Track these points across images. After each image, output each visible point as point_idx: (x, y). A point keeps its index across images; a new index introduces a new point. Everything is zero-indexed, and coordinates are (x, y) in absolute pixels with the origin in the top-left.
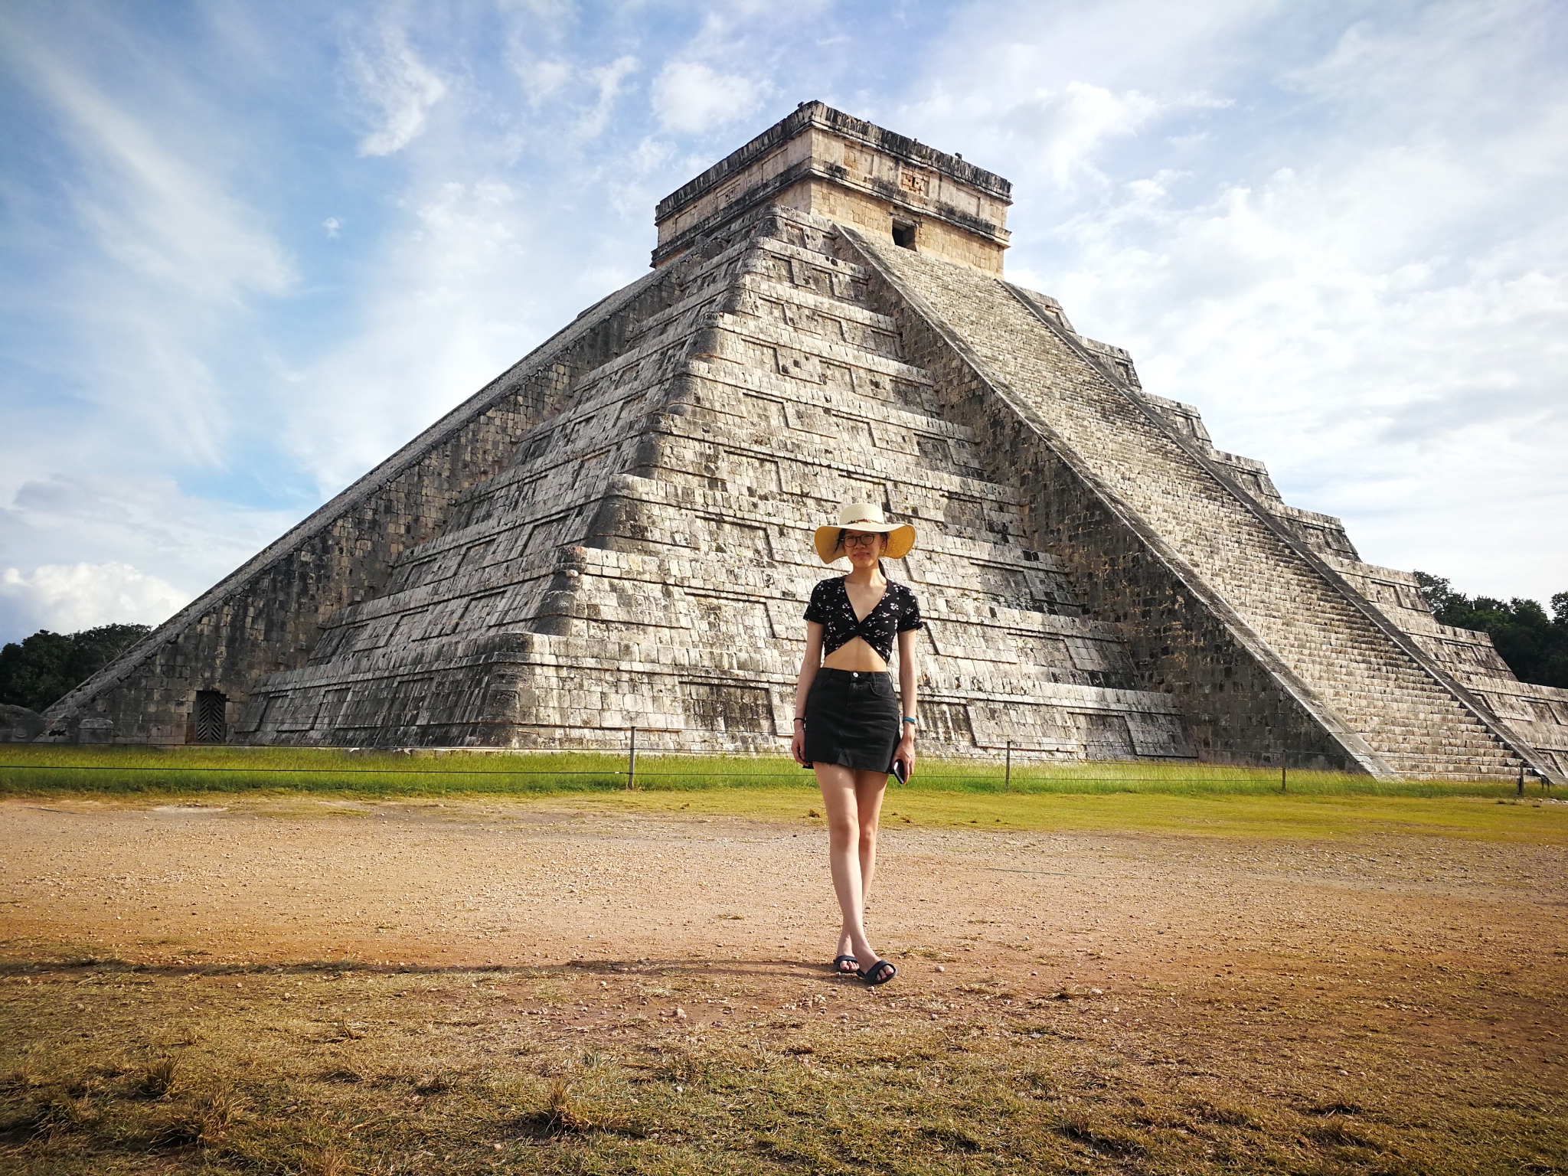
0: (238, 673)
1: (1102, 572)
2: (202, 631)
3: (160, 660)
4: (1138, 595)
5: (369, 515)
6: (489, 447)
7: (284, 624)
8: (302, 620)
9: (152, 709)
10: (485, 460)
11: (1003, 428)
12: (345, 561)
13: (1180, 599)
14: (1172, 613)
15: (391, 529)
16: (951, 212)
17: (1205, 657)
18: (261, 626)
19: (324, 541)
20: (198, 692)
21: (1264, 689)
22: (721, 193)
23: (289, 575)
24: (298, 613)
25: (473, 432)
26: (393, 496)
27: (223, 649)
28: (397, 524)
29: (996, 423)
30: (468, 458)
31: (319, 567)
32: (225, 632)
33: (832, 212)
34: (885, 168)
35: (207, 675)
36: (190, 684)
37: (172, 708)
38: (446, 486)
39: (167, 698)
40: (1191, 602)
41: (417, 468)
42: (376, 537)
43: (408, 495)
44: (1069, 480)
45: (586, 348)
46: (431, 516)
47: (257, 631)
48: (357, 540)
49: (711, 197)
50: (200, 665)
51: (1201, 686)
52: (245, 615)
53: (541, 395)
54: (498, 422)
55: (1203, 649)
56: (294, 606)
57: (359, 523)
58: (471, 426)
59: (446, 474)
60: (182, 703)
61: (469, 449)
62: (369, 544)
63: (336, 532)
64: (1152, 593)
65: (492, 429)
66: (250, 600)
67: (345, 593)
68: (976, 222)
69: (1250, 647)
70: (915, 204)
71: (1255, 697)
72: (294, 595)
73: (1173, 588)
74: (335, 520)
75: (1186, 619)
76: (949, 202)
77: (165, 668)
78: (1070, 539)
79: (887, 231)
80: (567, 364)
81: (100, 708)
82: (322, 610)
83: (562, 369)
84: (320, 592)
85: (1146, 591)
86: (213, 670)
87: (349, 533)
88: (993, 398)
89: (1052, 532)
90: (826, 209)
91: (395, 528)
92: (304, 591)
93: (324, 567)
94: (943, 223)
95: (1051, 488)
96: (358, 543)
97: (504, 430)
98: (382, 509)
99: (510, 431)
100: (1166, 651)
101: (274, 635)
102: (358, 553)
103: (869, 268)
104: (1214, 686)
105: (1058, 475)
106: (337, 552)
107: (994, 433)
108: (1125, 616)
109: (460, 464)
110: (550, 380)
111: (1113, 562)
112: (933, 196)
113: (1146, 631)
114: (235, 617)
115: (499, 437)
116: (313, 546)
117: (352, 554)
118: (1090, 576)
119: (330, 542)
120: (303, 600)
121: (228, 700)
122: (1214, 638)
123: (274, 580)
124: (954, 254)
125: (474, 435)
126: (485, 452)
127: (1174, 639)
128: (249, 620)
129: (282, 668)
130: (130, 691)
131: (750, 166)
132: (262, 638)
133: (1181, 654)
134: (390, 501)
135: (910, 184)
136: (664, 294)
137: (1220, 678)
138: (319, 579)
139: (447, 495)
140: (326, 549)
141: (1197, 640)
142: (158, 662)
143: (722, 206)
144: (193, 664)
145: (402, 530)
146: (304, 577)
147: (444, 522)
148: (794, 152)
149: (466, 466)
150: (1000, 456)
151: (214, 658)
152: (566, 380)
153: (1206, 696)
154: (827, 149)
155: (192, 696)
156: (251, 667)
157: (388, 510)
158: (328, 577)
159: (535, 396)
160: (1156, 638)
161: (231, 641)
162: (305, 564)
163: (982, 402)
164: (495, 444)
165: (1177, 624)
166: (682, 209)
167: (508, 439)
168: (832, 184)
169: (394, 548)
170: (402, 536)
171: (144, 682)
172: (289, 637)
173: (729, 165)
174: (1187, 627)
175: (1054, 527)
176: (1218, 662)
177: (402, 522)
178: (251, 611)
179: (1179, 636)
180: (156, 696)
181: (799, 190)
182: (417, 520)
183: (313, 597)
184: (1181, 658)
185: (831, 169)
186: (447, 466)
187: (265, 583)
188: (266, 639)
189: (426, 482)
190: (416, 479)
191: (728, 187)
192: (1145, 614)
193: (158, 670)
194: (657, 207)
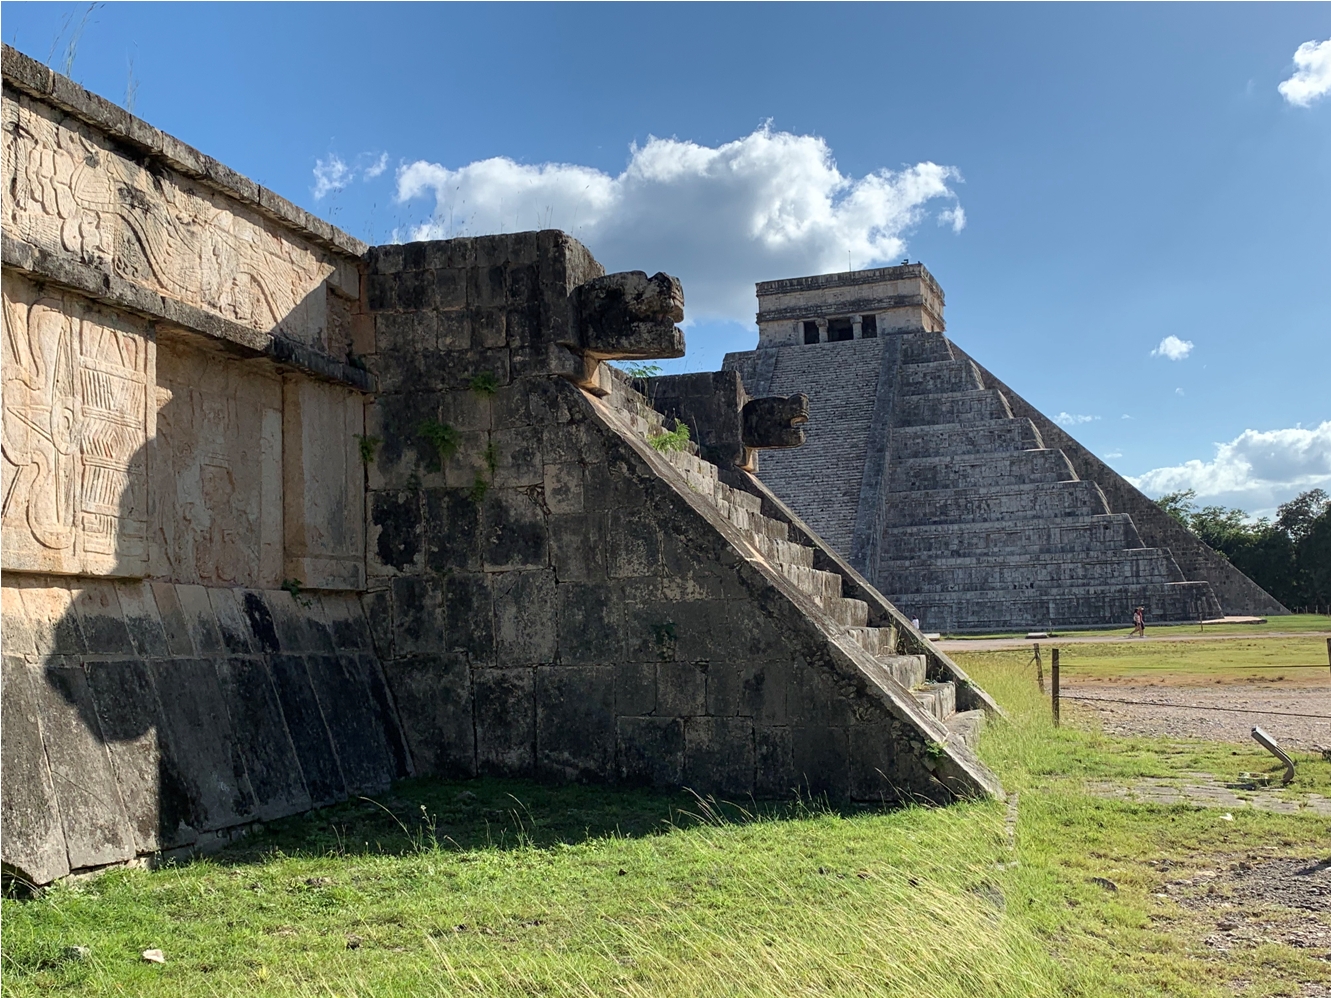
1: (1159, 535)
11: (1093, 466)
16: (939, 316)
22: (831, 292)
29: (1088, 463)
49: (819, 292)
71: (1241, 586)
90: (924, 323)
94: (939, 324)
100: (1196, 569)
104: (1221, 583)
111: (1165, 532)
118: (1152, 537)
122: (1219, 564)
143: (832, 301)
148: (904, 287)
163: (1077, 452)
166: (787, 293)
192: (1183, 554)
194: (757, 284)
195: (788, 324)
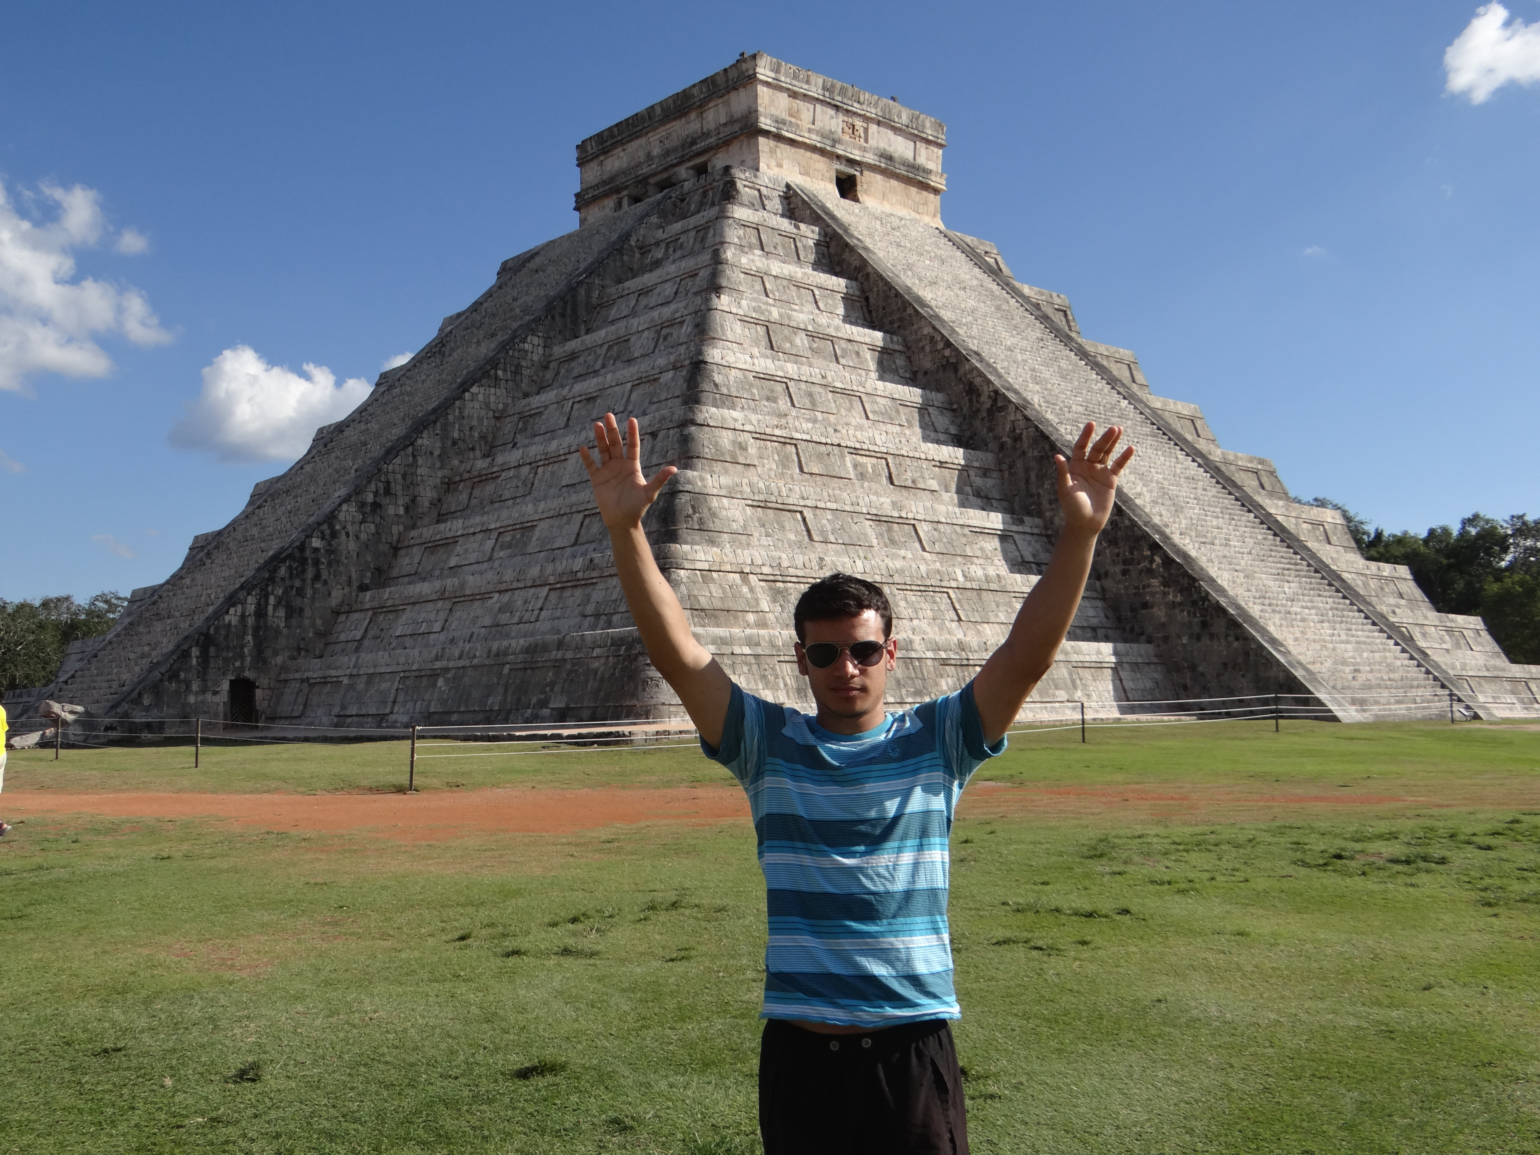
0: (265, 661)
2: (230, 622)
3: (195, 652)
4: (1118, 555)
5: (370, 498)
6: (475, 423)
7: (301, 610)
8: (317, 605)
9: (192, 699)
10: (471, 436)
11: (979, 395)
12: (352, 545)
13: (1158, 559)
14: (1150, 572)
15: (391, 510)
16: (890, 158)
17: (1182, 611)
18: (281, 613)
19: (331, 526)
20: (231, 681)
21: (1237, 639)
22: (654, 137)
23: (303, 561)
24: (313, 598)
25: (460, 408)
26: (391, 477)
27: (249, 638)
28: (396, 505)
29: (972, 390)
30: (456, 435)
31: (330, 551)
32: (251, 621)
33: (780, 166)
34: (827, 117)
35: (238, 664)
36: (224, 674)
37: (209, 696)
38: (438, 464)
39: (204, 690)
40: (1168, 562)
41: (410, 449)
42: (378, 519)
43: (404, 476)
44: (1047, 447)
45: (557, 318)
46: (427, 495)
47: (277, 617)
48: (361, 523)
49: (642, 141)
50: (231, 655)
51: (1179, 637)
52: (267, 603)
53: (518, 367)
54: (481, 397)
55: (1180, 604)
56: (309, 592)
57: (362, 505)
58: (457, 403)
59: (437, 453)
60: (215, 693)
61: (457, 426)
62: (372, 526)
63: (342, 516)
64: (1131, 553)
65: (477, 405)
66: (270, 589)
67: (354, 576)
68: (914, 167)
69: (1223, 601)
70: (854, 151)
71: (1229, 646)
72: (309, 581)
73: (1150, 550)
74: (340, 505)
75: (1163, 577)
76: (887, 148)
77: (200, 660)
78: (1050, 503)
79: (831, 182)
80: (541, 334)
81: (146, 702)
82: (334, 594)
83: (536, 341)
84: (332, 577)
85: (1124, 551)
86: (242, 657)
87: (353, 517)
88: (967, 367)
89: (1032, 496)
90: (773, 163)
91: (395, 509)
92: (317, 577)
93: (333, 552)
94: (884, 172)
95: (1030, 455)
96: (363, 526)
97: (487, 405)
98: (381, 491)
99: (492, 406)
100: (1146, 606)
101: (294, 622)
102: (363, 536)
103: (829, 230)
104: (1191, 636)
105: (1035, 443)
106: (344, 537)
107: (971, 401)
108: (1106, 574)
109: (450, 443)
110: (526, 352)
112: (872, 142)
113: (1126, 588)
114: (259, 604)
115: (483, 413)
116: (322, 533)
117: (357, 537)
119: (337, 527)
120: (317, 586)
121: (258, 687)
122: (1190, 594)
123: (290, 567)
124: (894, 201)
125: (460, 412)
126: (471, 429)
127: (1153, 594)
128: (270, 608)
129: (303, 653)
130: (171, 683)
131: (687, 113)
132: (282, 625)
133: (1160, 609)
134: (388, 482)
135: (851, 131)
136: (626, 258)
137: (1196, 629)
138: (330, 564)
139: (440, 474)
140: (334, 535)
141: (1175, 596)
142: (193, 655)
143: (656, 152)
144: (225, 654)
145: (401, 511)
146: (317, 563)
147: (439, 500)
148: (738, 102)
149: (454, 443)
150: (977, 423)
151: (242, 647)
152: (540, 350)
153: (1184, 645)
154: (772, 102)
155: (226, 686)
156: (276, 653)
157: (388, 492)
158: (338, 562)
159: (513, 369)
160: (1135, 594)
161: (257, 629)
162: (316, 550)
163: (956, 371)
164: (480, 419)
165: (1155, 582)
166: (608, 152)
167: (491, 414)
168: (778, 138)
169: (395, 529)
170: (401, 516)
171: (182, 675)
172: (307, 622)
173: (662, 110)
174: (1165, 584)
175: (1034, 491)
176: (1195, 616)
177: (400, 502)
178: (272, 600)
179: (1157, 593)
180: (195, 687)
181: (745, 143)
182: (414, 500)
183: (325, 582)
184: (1159, 613)
185: (777, 122)
186: (438, 444)
187: (283, 571)
188: (288, 626)
189: (420, 462)
190: (411, 459)
191: (662, 132)
192: (1124, 573)
193: (194, 662)
194: (578, 147)
195: (610, 203)
